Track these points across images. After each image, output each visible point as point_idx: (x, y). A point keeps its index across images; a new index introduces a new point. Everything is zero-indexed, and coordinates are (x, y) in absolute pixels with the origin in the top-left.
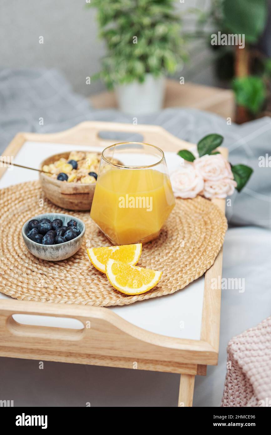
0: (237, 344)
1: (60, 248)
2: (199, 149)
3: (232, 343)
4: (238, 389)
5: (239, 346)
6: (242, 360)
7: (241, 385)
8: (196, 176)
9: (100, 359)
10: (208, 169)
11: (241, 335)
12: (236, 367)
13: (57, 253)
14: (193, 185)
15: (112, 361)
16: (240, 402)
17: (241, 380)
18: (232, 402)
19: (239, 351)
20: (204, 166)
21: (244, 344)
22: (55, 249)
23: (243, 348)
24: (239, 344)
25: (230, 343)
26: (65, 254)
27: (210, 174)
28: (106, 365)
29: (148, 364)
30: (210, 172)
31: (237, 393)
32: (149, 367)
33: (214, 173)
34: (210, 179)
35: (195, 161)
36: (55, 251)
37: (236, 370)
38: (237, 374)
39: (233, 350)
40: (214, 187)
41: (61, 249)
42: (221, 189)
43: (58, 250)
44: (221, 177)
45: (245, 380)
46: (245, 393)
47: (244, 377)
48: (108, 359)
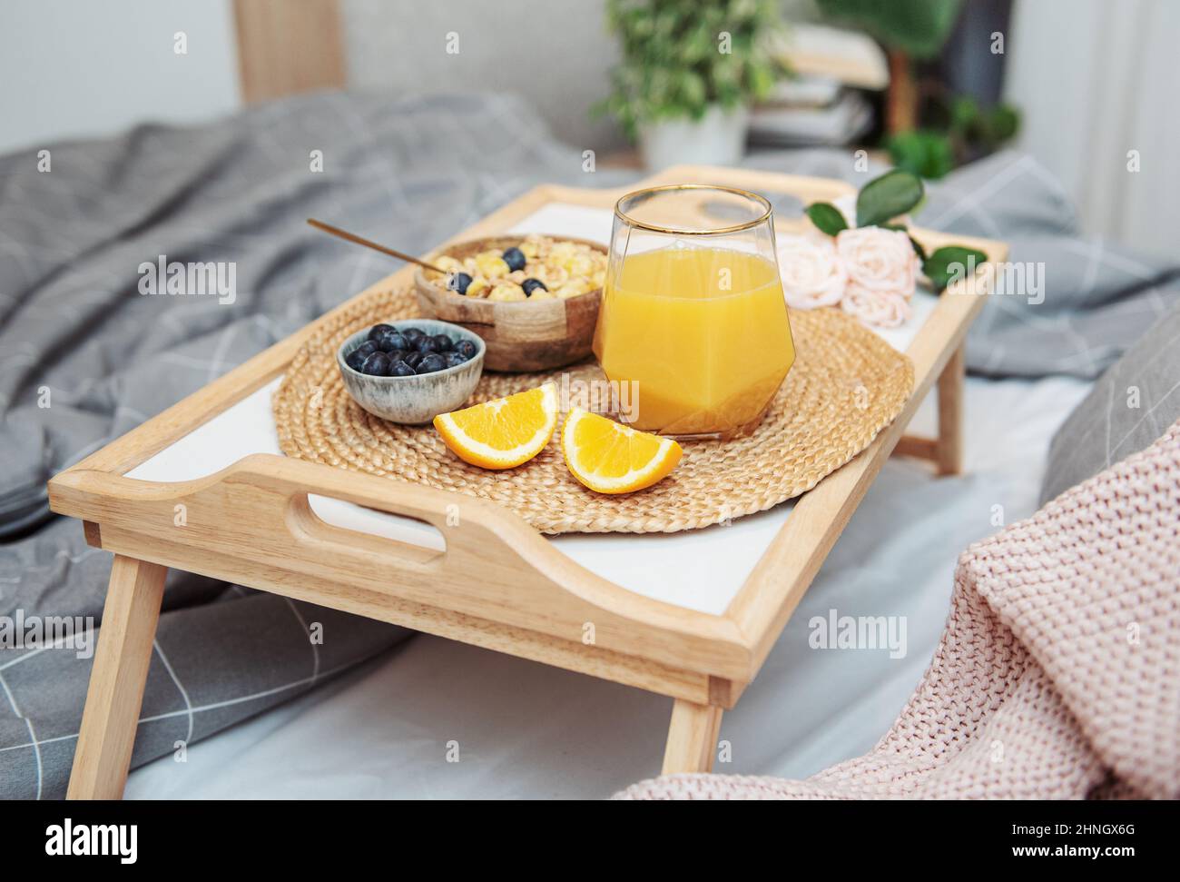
0: (985, 559)
1: (392, 388)
2: (861, 205)
3: (971, 557)
4: (971, 667)
5: (990, 562)
6: (999, 594)
7: (981, 659)
8: (834, 272)
9: (487, 630)
10: (865, 256)
11: (993, 539)
12: (976, 615)
13: (385, 398)
14: (818, 288)
15: (514, 639)
16: (970, 699)
17: (984, 646)
18: (949, 695)
19: (989, 575)
20: (859, 248)
21: (1002, 557)
22: (380, 387)
23: (999, 565)
24: (989, 558)
25: (965, 559)
26: (405, 405)
27: (863, 270)
28: (499, 649)
29: (592, 660)
30: (866, 264)
31: (968, 677)
32: (596, 668)
33: (876, 271)
34: (860, 279)
35: (843, 235)
36: (381, 393)
37: (973, 621)
38: (975, 631)
39: (976, 573)
40: (859, 301)
41: (395, 392)
42: (871, 310)
43: (388, 392)
44: (888, 285)
45: (994, 647)
46: (986, 679)
47: (991, 640)
48: (504, 634)
